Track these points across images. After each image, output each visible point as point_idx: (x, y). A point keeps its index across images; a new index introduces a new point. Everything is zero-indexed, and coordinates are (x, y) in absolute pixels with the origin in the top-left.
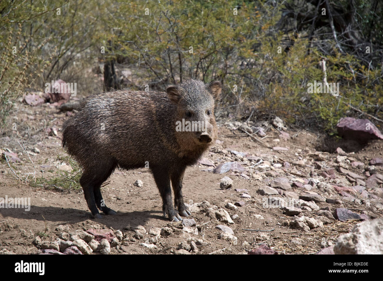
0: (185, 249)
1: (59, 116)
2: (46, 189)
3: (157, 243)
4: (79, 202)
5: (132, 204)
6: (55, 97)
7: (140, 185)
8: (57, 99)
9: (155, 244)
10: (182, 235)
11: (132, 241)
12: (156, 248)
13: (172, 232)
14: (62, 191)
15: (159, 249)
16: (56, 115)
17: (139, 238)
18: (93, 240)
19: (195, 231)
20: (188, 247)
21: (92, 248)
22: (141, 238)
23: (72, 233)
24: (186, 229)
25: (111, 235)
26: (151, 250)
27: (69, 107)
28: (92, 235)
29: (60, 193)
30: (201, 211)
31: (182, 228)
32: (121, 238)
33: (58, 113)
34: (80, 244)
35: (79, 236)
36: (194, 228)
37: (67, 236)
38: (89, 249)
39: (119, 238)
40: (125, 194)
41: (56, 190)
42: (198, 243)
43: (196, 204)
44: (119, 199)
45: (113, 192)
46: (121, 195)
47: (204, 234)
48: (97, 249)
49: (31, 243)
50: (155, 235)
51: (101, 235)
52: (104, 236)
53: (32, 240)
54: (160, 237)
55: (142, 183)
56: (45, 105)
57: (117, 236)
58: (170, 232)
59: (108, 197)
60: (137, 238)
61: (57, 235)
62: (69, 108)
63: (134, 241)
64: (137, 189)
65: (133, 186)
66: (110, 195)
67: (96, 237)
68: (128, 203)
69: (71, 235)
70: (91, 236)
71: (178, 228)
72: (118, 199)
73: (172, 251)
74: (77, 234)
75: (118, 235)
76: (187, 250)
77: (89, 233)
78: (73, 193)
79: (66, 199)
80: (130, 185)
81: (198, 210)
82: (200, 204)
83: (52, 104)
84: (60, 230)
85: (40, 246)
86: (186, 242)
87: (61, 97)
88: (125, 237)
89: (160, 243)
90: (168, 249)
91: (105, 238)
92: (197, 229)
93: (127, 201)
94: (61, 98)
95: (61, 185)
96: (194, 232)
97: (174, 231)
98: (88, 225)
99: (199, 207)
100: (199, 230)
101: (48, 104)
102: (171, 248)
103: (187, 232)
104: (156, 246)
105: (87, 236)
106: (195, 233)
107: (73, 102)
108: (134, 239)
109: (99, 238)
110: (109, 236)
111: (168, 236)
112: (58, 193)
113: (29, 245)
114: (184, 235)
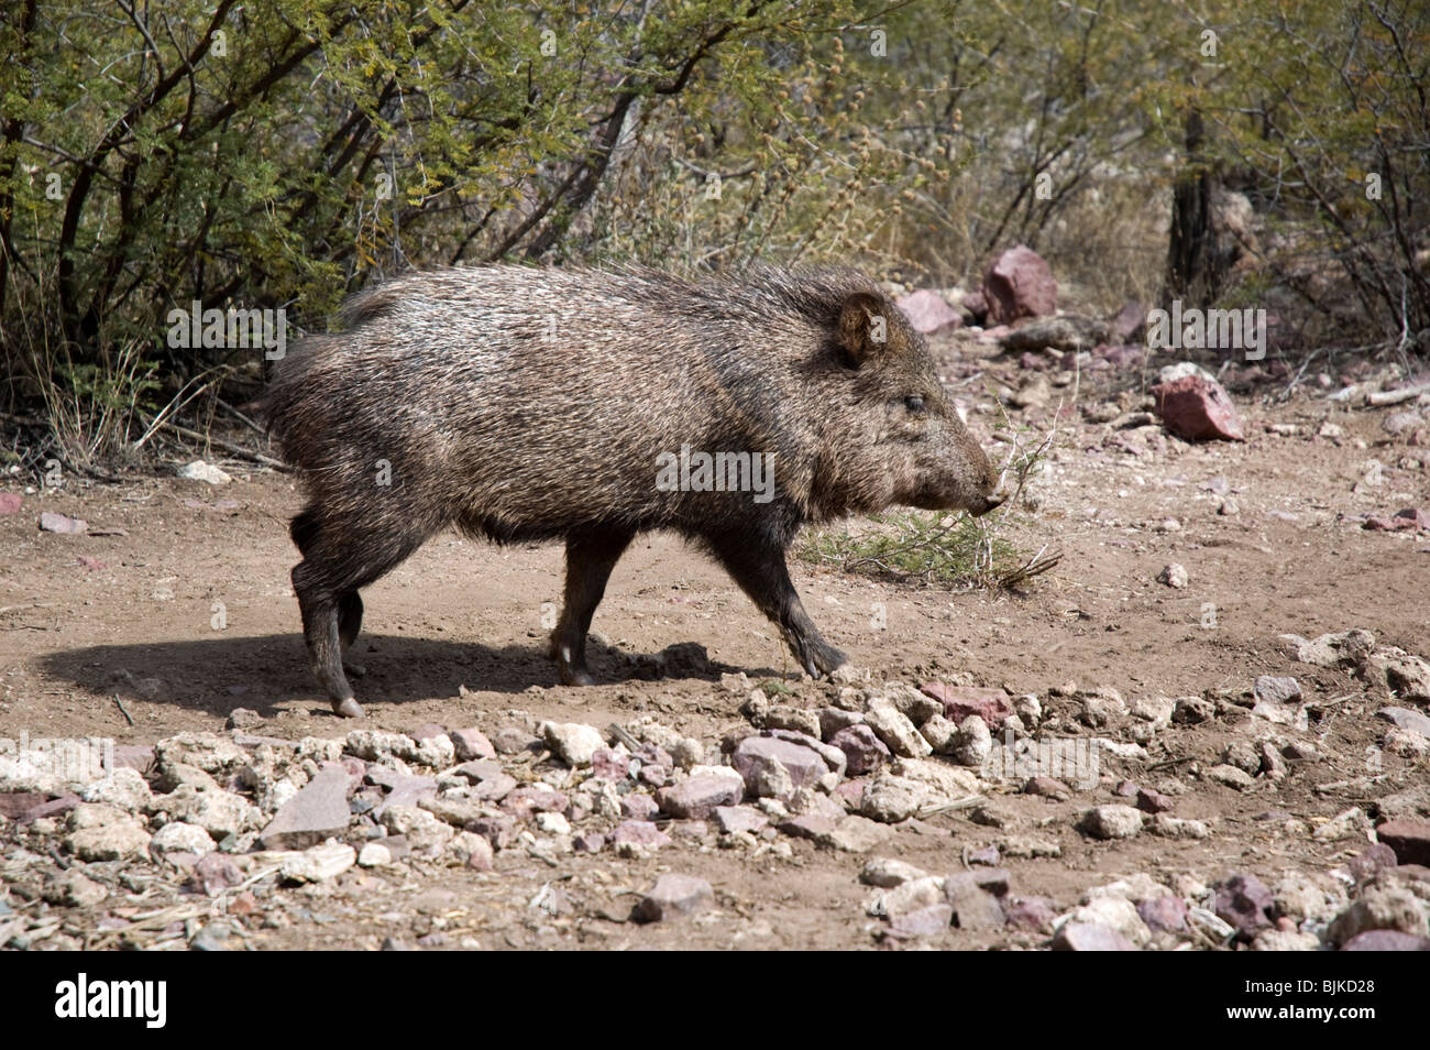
0: (1238, 764)
1: (996, 367)
2: (850, 570)
3: (1151, 744)
4: (948, 617)
5: (1122, 630)
6: (1003, 307)
7: (1175, 580)
8: (1008, 314)
9: (1143, 744)
10: (1244, 726)
11: (1068, 730)
12: (1142, 758)
13: (1211, 715)
14: (901, 580)
15: (1153, 761)
16: (985, 364)
17: (1094, 723)
18: (938, 717)
19: (1299, 718)
20: (1252, 759)
21: (931, 740)
22: (1101, 723)
23: (874, 691)
24: (1263, 707)
25: (1001, 708)
26: (1124, 761)
27: (1035, 337)
28: (938, 700)
29: (894, 587)
30: (1341, 661)
31: (1251, 706)
32: (1035, 720)
33: (995, 359)
34: (885, 722)
35: (893, 700)
36: (1293, 707)
37: (858, 699)
38: (918, 742)
39: (1026, 718)
40: (1113, 604)
41: (884, 576)
42: (1289, 753)
43: (1327, 638)
44: (1087, 618)
45: (1074, 594)
46: (1099, 606)
47: (1329, 730)
48: (948, 745)
49: (735, 711)
50: (1151, 720)
51: (967, 703)
52: (976, 707)
53: (741, 700)
54: (1164, 726)
55: (1185, 575)
56: (964, 331)
57: (1018, 713)
58: (1203, 712)
59: (1052, 608)
60: (1085, 723)
61: (828, 695)
62: (1032, 341)
63: (1075, 732)
64: (1160, 590)
65: (1152, 584)
66: (1059, 602)
67: (952, 711)
68: (1109, 629)
69: (867, 697)
70: (933, 703)
71: (1238, 703)
72: (1083, 616)
73: (1195, 769)
74: (888, 693)
75: (1024, 708)
76: (1246, 770)
77: (929, 694)
78: (934, 590)
79: (906, 605)
80: (1144, 579)
81: (1332, 656)
82: (1337, 637)
83: (989, 332)
84: (840, 680)
85: (762, 719)
86: (1250, 745)
87: (1022, 306)
88: (1048, 716)
89: (1162, 745)
90: (1180, 762)
91: (978, 713)
92: (1304, 714)
93: (1112, 623)
94: (1021, 312)
95: (898, 561)
96: (1295, 721)
97: (1219, 712)
98: (935, 672)
99: (1336, 646)
100: (1315, 715)
101: (976, 329)
102: (1192, 759)
103: (1265, 718)
104: (1144, 752)
105: (920, 703)
106: (1298, 726)
107: (1049, 323)
108: (1076, 725)
109: (958, 712)
110: (993, 708)
111: (1197, 726)
112: (886, 585)
113: (729, 715)
114: (1251, 728)
